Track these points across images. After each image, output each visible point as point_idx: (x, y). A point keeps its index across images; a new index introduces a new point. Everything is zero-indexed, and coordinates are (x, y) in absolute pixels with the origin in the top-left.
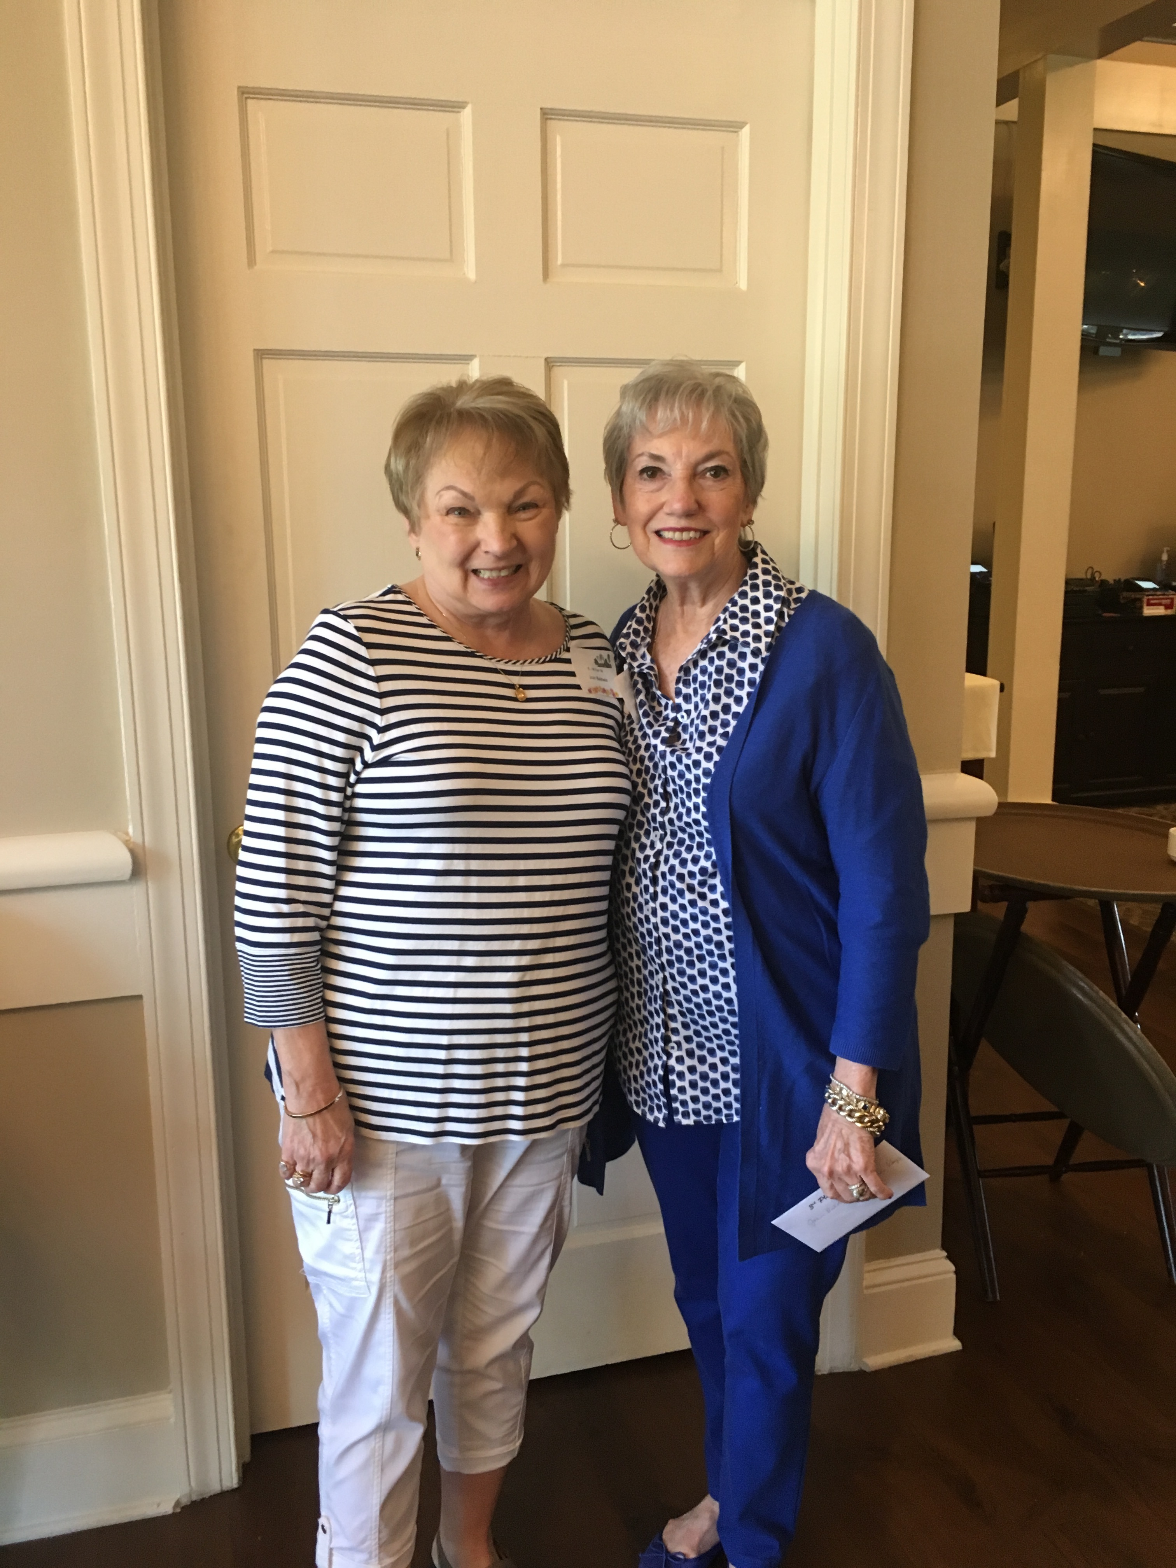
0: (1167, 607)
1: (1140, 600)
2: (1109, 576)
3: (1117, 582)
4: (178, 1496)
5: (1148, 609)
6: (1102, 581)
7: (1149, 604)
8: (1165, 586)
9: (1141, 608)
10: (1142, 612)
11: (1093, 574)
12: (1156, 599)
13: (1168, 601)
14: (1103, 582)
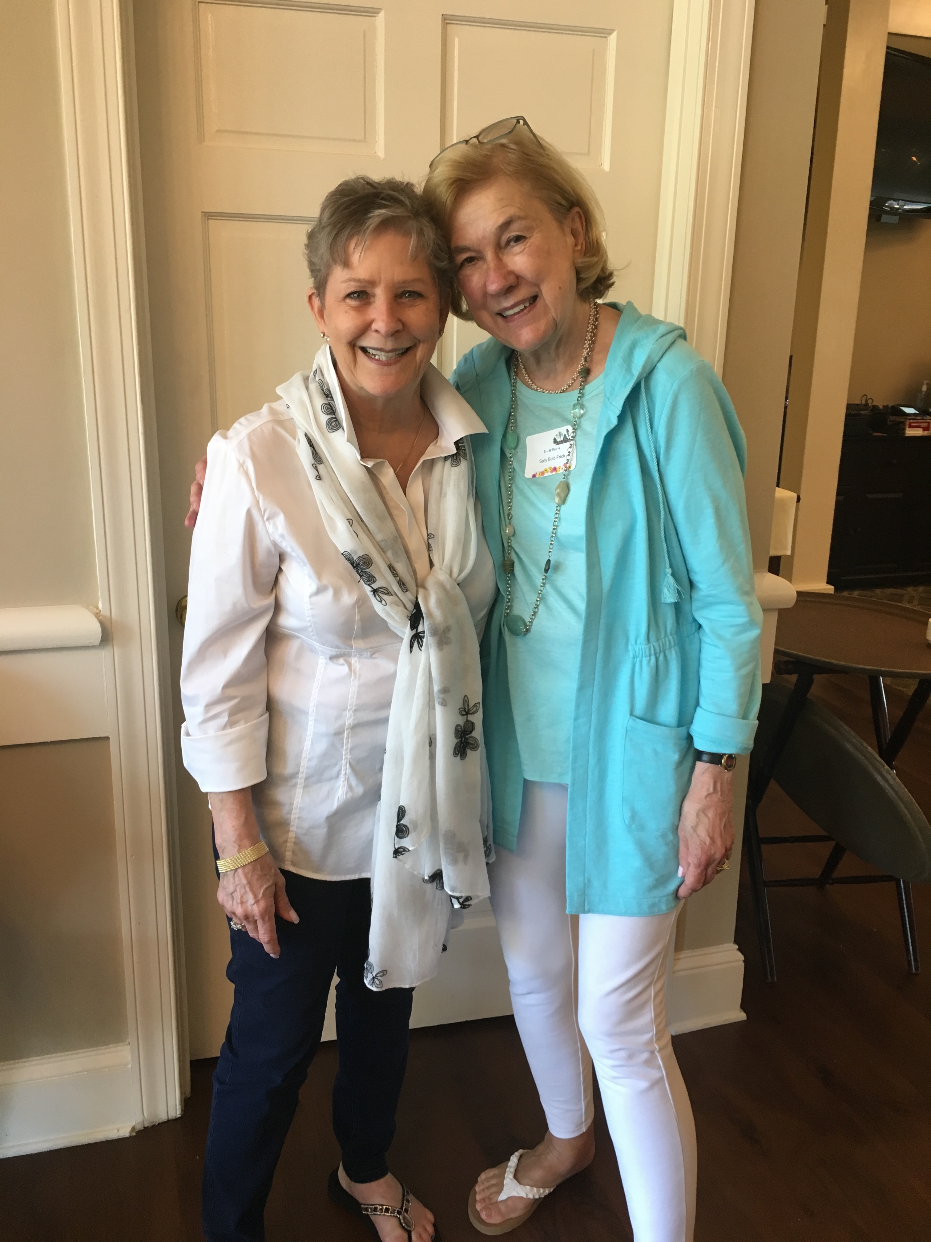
0: (925, 429)
1: (903, 423)
2: (880, 402)
3: (886, 407)
4: (134, 1124)
5: (909, 431)
6: (873, 406)
7: (910, 427)
8: (923, 412)
9: (904, 429)
10: (904, 433)
11: (866, 401)
12: (917, 423)
13: (925, 425)
14: (875, 408)
